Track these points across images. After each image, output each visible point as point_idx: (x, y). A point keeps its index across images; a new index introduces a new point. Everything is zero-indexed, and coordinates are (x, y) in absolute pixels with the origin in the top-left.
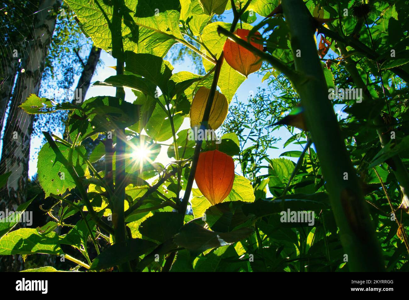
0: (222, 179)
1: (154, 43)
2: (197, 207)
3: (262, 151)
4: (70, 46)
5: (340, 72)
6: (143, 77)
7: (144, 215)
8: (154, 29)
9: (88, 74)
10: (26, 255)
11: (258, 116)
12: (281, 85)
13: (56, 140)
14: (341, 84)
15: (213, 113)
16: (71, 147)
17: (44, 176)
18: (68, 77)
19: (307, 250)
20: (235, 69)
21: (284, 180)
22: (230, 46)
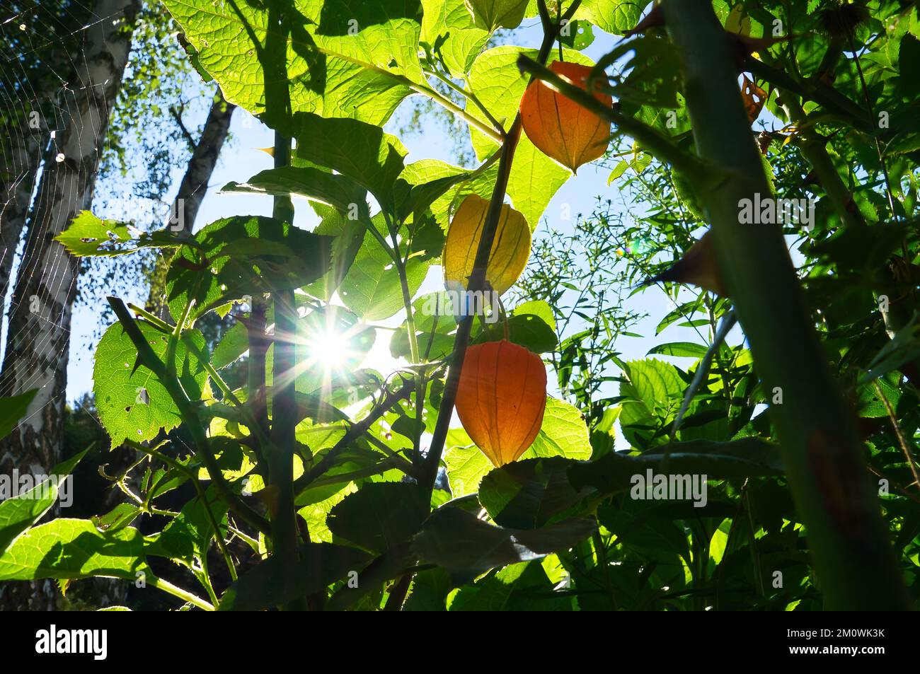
0: (517, 407)
1: (360, 94)
2: (457, 471)
3: (607, 342)
4: (163, 100)
5: (786, 162)
6: (335, 172)
7: (337, 491)
8: (361, 62)
9: (204, 166)
10: (68, 580)
11: (595, 262)
12: (649, 191)
13: (137, 316)
14: (788, 190)
15: (495, 256)
16: (174, 333)
17: (108, 399)
18: (158, 172)
19: (710, 572)
20: (548, 154)
21: (657, 409)
22: (536, 103)
